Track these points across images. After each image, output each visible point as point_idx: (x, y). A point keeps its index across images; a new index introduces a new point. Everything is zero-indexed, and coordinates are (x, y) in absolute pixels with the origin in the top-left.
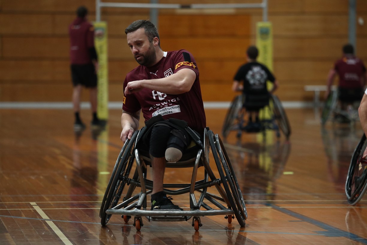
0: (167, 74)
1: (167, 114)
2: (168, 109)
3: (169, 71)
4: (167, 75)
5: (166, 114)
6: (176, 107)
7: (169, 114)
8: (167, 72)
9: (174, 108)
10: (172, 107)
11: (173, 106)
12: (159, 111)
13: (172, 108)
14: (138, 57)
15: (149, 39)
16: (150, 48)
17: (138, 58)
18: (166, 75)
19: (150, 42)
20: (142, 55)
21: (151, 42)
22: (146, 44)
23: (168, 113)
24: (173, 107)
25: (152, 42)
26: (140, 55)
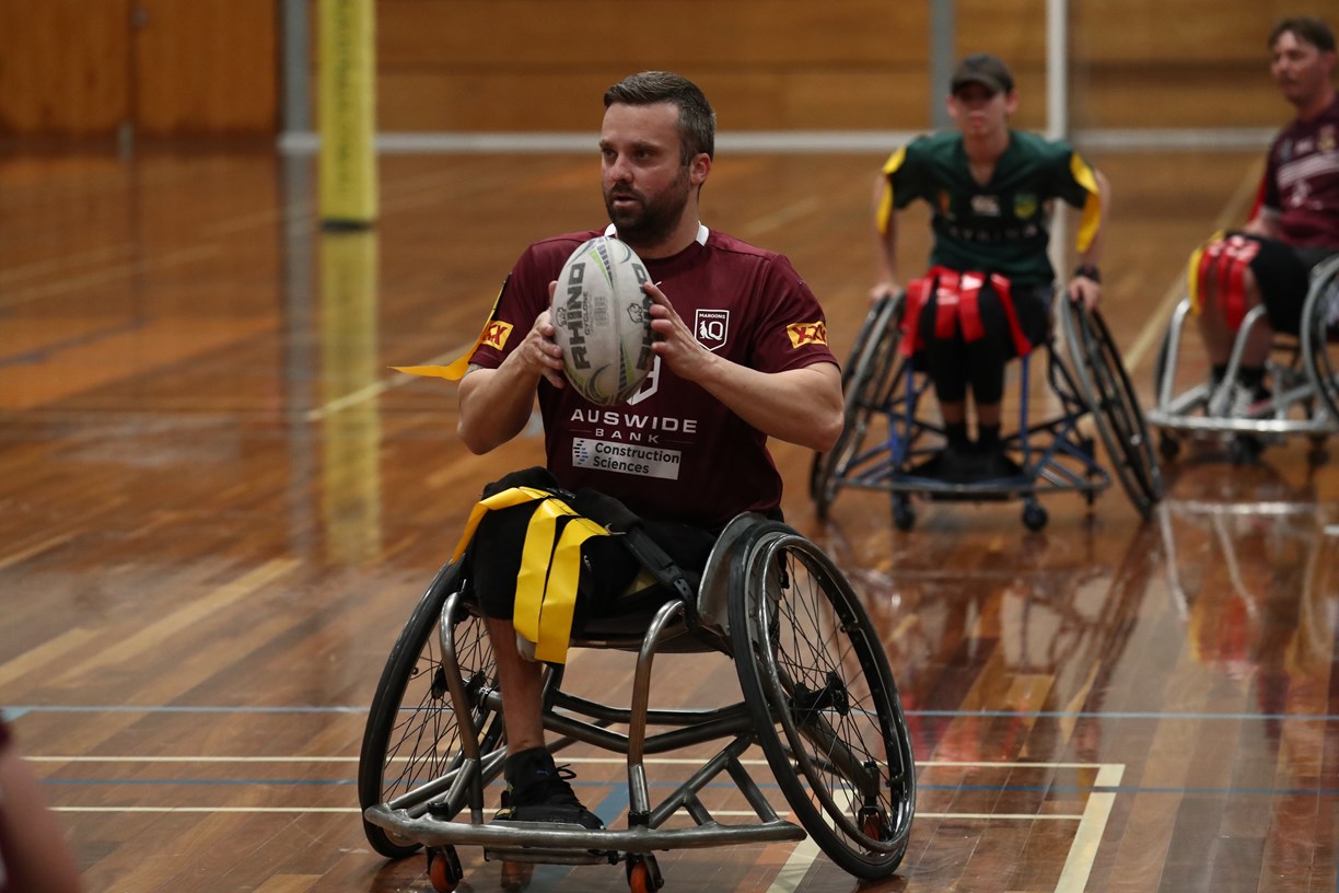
0: (708, 321)
1: (626, 471)
2: (636, 454)
3: (720, 316)
4: (703, 323)
5: (622, 471)
6: (667, 458)
7: (634, 472)
8: (709, 316)
9: (658, 457)
10: (653, 450)
11: (658, 450)
12: (600, 447)
13: (653, 456)
14: (620, 199)
15: (681, 152)
16: (675, 184)
17: (617, 203)
18: (700, 319)
19: (683, 163)
20: (637, 197)
21: (685, 162)
22: (668, 166)
23: (631, 467)
24: (656, 454)
25: (689, 165)
26: (629, 195)
